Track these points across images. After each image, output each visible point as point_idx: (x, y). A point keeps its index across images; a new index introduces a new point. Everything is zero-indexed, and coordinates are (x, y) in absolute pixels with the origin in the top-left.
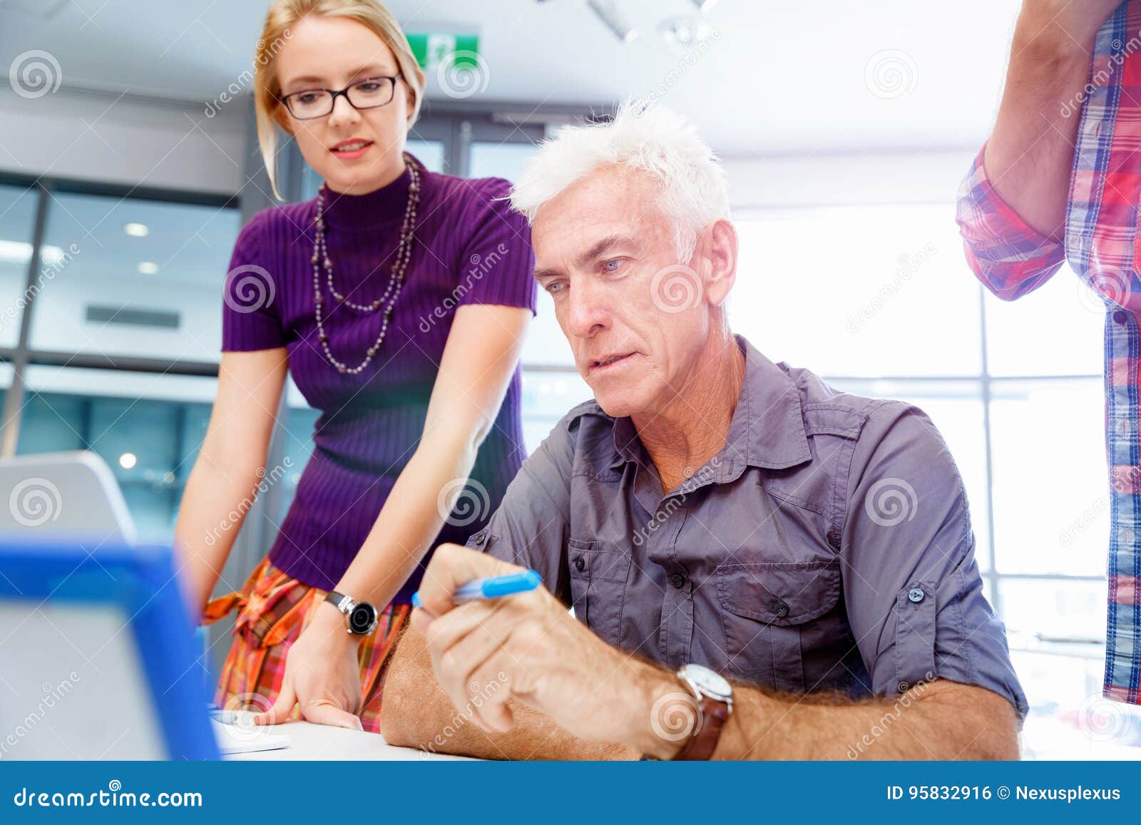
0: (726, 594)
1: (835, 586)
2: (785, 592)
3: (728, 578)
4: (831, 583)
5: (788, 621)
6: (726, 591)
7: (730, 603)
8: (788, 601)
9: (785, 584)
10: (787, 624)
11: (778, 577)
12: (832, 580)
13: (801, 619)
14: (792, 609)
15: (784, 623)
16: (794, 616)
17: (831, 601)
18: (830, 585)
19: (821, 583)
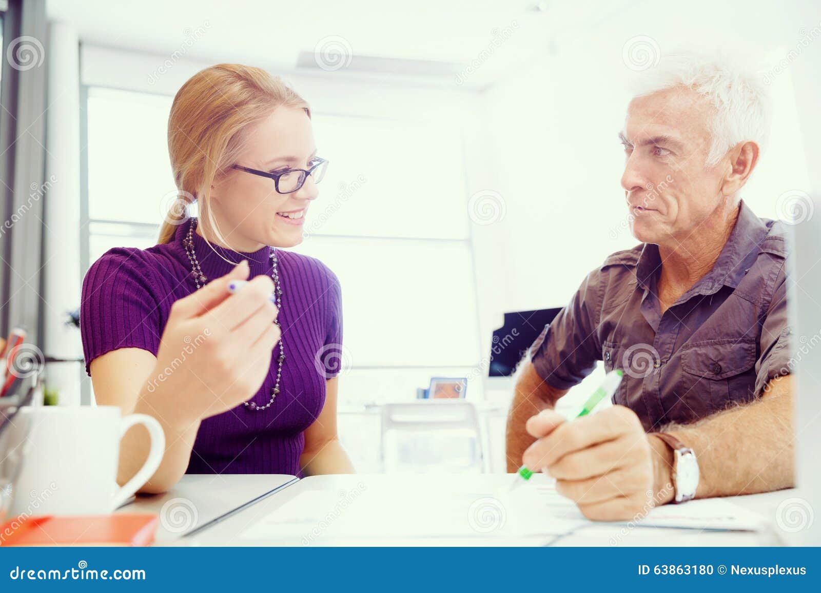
0: (686, 361)
1: (753, 354)
2: (719, 357)
3: (688, 351)
4: (749, 352)
5: (721, 376)
6: (685, 359)
7: (687, 366)
8: (720, 363)
9: (720, 352)
10: (721, 378)
11: (715, 349)
12: (750, 350)
13: (730, 374)
14: (723, 368)
15: (719, 377)
16: (726, 372)
17: (750, 364)
18: (749, 354)
19: (742, 352)
